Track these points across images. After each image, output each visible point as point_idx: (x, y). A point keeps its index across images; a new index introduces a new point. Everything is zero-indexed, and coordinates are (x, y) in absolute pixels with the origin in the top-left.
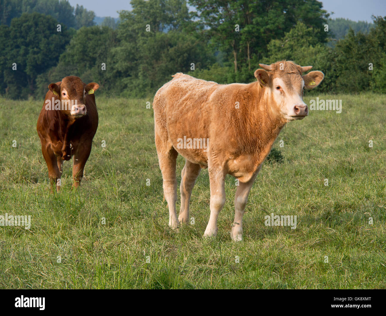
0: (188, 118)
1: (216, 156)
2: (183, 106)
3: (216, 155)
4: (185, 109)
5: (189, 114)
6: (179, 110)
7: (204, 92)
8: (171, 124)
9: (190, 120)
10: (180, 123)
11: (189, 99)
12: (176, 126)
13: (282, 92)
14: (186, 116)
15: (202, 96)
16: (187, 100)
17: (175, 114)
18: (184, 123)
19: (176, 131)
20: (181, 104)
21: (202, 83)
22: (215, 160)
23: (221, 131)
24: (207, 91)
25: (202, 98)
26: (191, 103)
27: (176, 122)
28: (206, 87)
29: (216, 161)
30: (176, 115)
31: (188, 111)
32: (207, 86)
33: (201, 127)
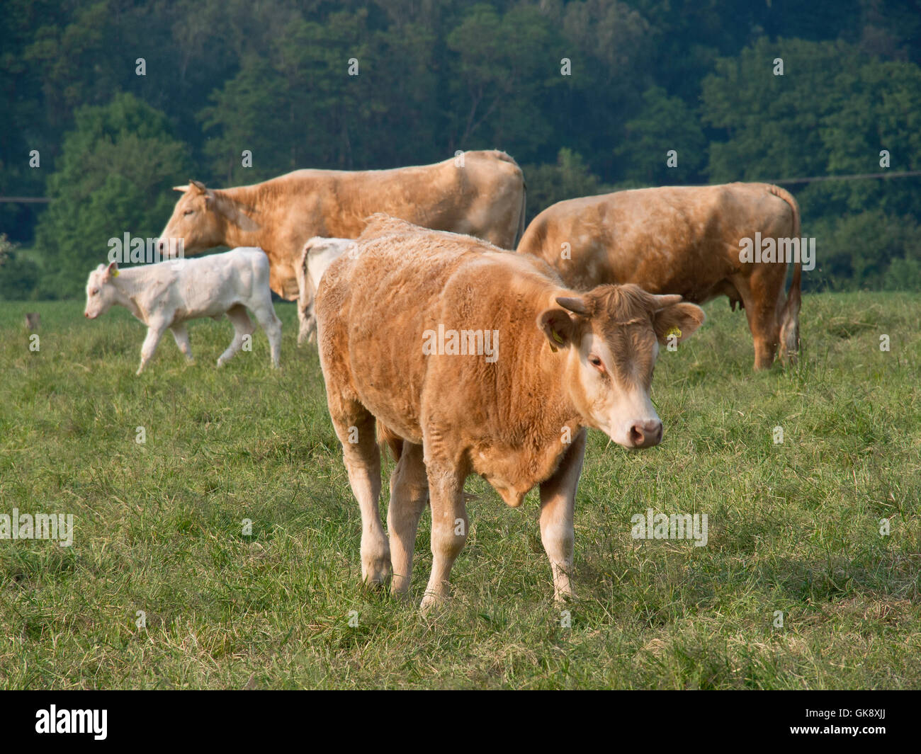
0: (396, 329)
1: (439, 437)
2: (389, 297)
3: (438, 434)
4: (391, 306)
5: (400, 319)
6: (378, 308)
7: (437, 267)
8: (359, 341)
9: (399, 334)
10: (378, 339)
11: (402, 281)
12: (369, 346)
13: (604, 375)
14: (391, 324)
15: (433, 277)
16: (398, 283)
17: (369, 317)
18: (386, 342)
19: (368, 358)
20: (385, 293)
21: (439, 244)
22: (437, 447)
23: (451, 383)
24: (445, 265)
25: (431, 282)
26: (407, 292)
27: (370, 336)
28: (445, 254)
29: (438, 449)
30: (370, 319)
31: (396, 311)
32: (449, 250)
33: (417, 354)
